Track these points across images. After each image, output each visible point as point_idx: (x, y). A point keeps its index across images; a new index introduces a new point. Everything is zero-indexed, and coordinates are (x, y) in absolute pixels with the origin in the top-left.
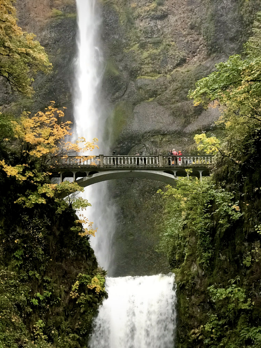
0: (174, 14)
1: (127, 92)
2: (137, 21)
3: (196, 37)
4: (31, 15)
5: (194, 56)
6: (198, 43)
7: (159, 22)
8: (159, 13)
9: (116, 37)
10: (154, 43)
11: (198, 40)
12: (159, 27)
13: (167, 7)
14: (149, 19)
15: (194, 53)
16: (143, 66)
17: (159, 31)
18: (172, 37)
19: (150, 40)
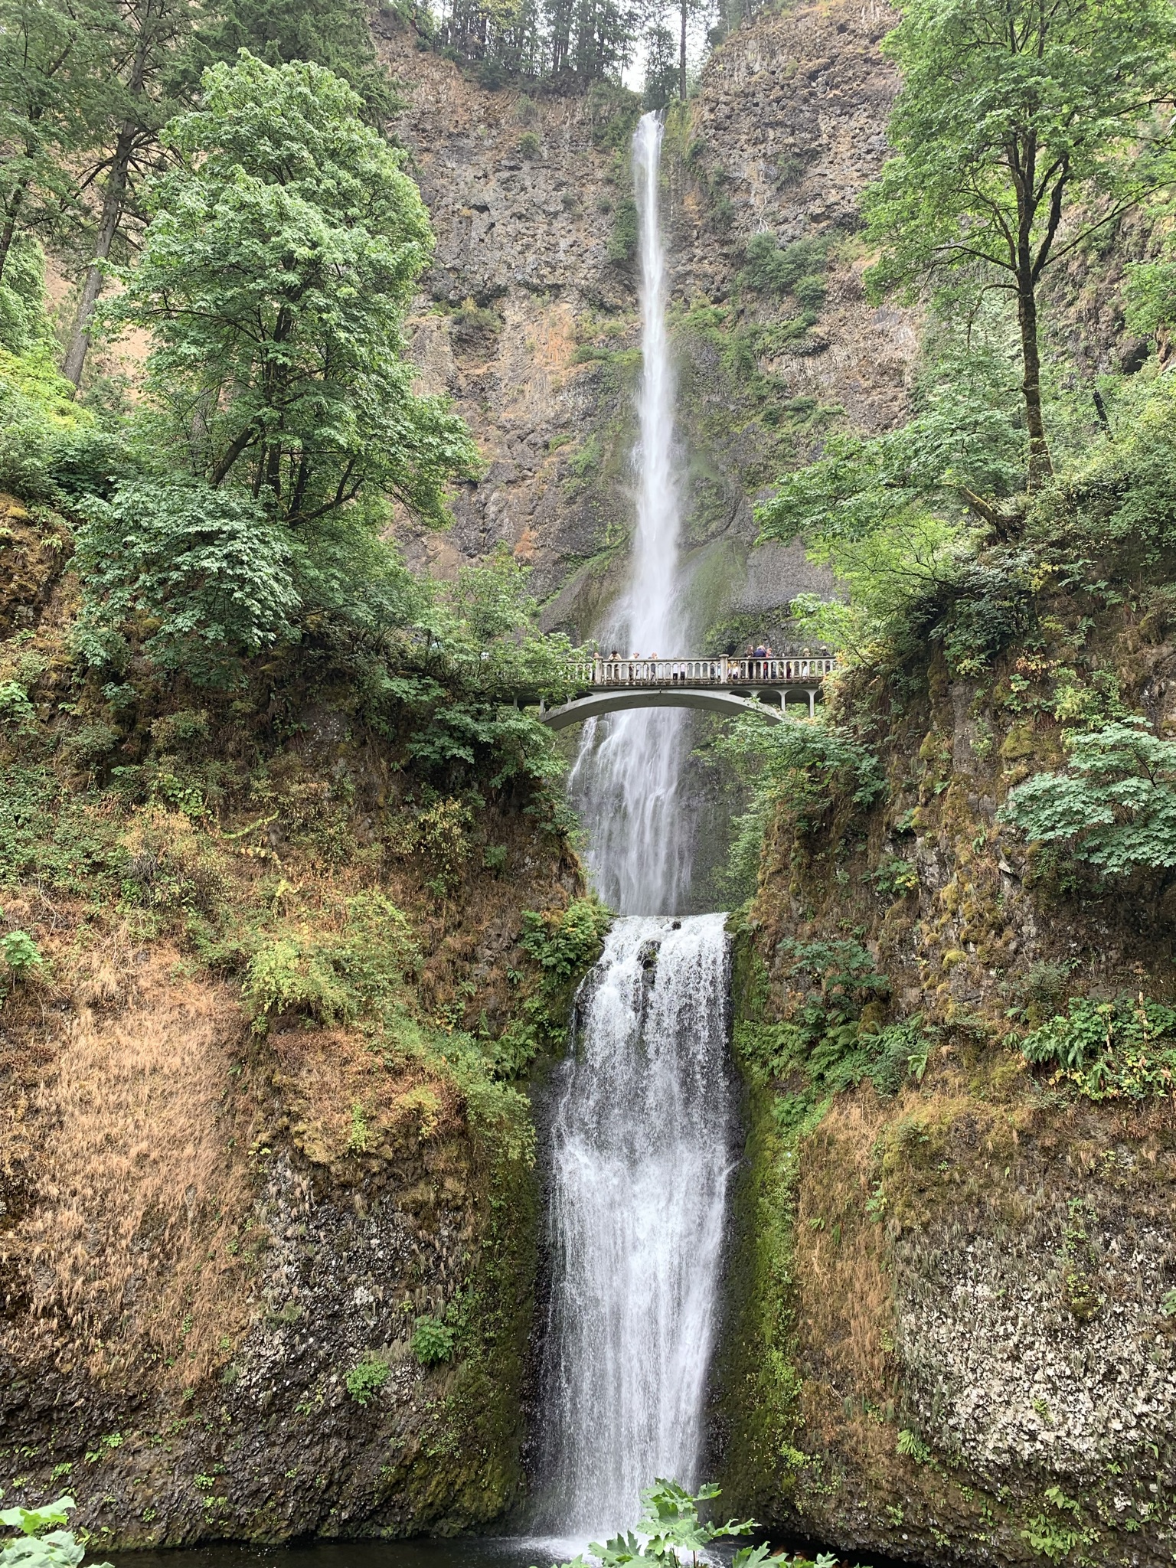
0: (843, 343)
1: (736, 521)
2: (763, 361)
3: (890, 395)
4: (536, 361)
6: (895, 406)
7: (809, 362)
8: (810, 344)
9: (716, 399)
10: (797, 410)
11: (895, 398)
12: (810, 372)
13: (827, 329)
14: (786, 357)
15: (886, 428)
16: (771, 463)
17: (808, 382)
18: (837, 395)
19: (787, 402)
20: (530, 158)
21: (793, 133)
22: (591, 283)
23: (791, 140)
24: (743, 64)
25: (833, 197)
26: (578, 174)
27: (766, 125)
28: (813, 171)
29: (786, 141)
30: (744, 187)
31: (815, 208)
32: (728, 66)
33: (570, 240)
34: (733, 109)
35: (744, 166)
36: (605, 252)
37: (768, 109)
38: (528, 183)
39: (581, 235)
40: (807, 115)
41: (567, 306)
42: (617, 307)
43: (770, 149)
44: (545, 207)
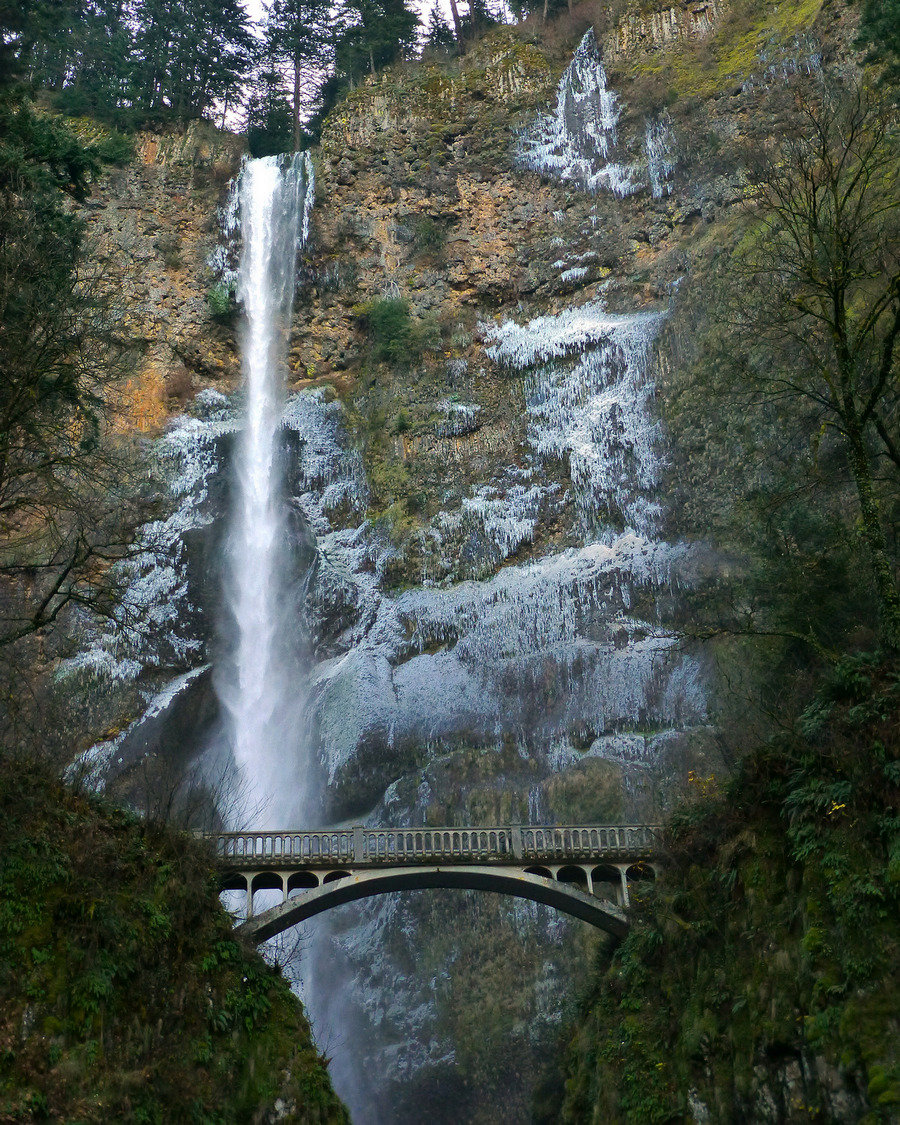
2: (399, 443)
5: (553, 533)
7: (457, 444)
12: (458, 456)
14: (430, 437)
17: (456, 466)
20: (117, 197)
21: (428, 195)
22: (187, 340)
23: (426, 202)
24: (370, 120)
25: (477, 264)
26: (175, 218)
27: (398, 184)
28: (452, 237)
29: (421, 203)
30: (373, 245)
31: (457, 274)
32: (353, 121)
33: (163, 289)
34: (358, 164)
35: (372, 223)
36: (206, 306)
37: (398, 167)
38: (114, 224)
39: (178, 285)
40: (445, 178)
41: (154, 365)
42: (219, 369)
43: (403, 208)
44: (133, 251)
